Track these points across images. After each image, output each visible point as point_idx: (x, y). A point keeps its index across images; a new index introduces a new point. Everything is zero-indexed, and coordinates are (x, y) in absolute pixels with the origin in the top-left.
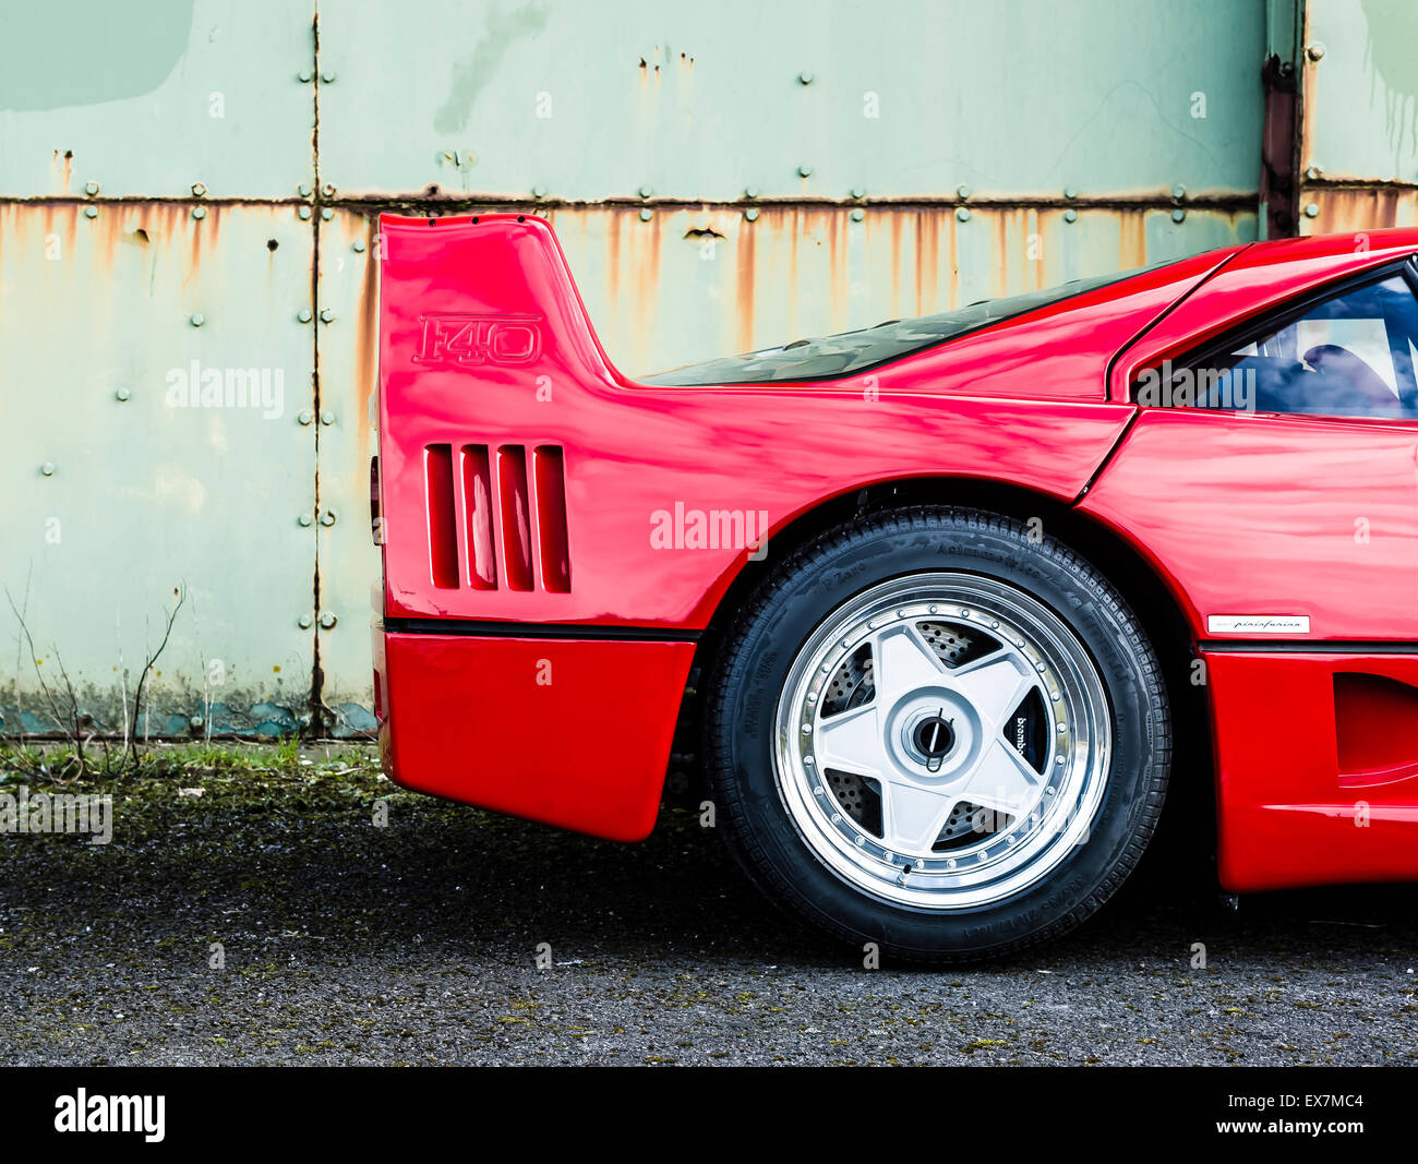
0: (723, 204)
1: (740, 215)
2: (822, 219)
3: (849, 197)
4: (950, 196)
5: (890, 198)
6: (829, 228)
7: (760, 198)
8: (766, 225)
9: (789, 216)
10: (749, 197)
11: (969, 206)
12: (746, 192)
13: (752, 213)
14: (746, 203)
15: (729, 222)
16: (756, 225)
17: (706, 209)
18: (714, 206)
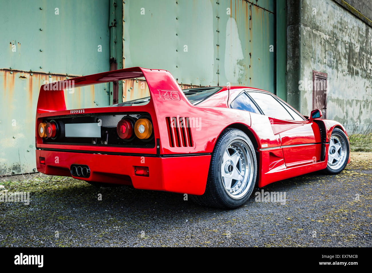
0: (26, 72)
1: (29, 74)
2: (44, 77)
3: (49, 73)
4: (65, 74)
5: (56, 74)
6: (45, 78)
7: (33, 71)
8: (34, 77)
9: (38, 75)
10: (31, 71)
11: (68, 76)
12: (31, 70)
13: (32, 74)
14: (30, 72)
15: (27, 76)
16: (32, 76)
17: (23, 72)
18: (25, 72)
